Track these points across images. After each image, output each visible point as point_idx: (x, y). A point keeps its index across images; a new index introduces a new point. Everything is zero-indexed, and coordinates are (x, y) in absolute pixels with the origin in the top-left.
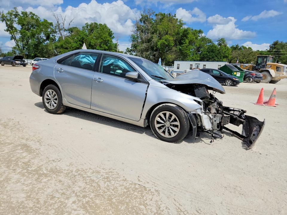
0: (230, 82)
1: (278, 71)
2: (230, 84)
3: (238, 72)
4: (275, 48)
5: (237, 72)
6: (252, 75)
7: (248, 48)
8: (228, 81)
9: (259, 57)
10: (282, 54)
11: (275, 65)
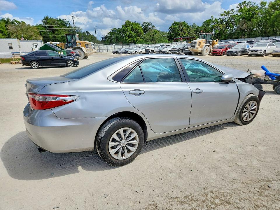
0: (72, 63)
1: (87, 47)
2: (72, 65)
3: (62, 51)
4: (47, 23)
5: (60, 51)
6: (72, 53)
7: (21, 22)
8: (69, 62)
9: (68, 35)
10: (55, 30)
11: (84, 43)
